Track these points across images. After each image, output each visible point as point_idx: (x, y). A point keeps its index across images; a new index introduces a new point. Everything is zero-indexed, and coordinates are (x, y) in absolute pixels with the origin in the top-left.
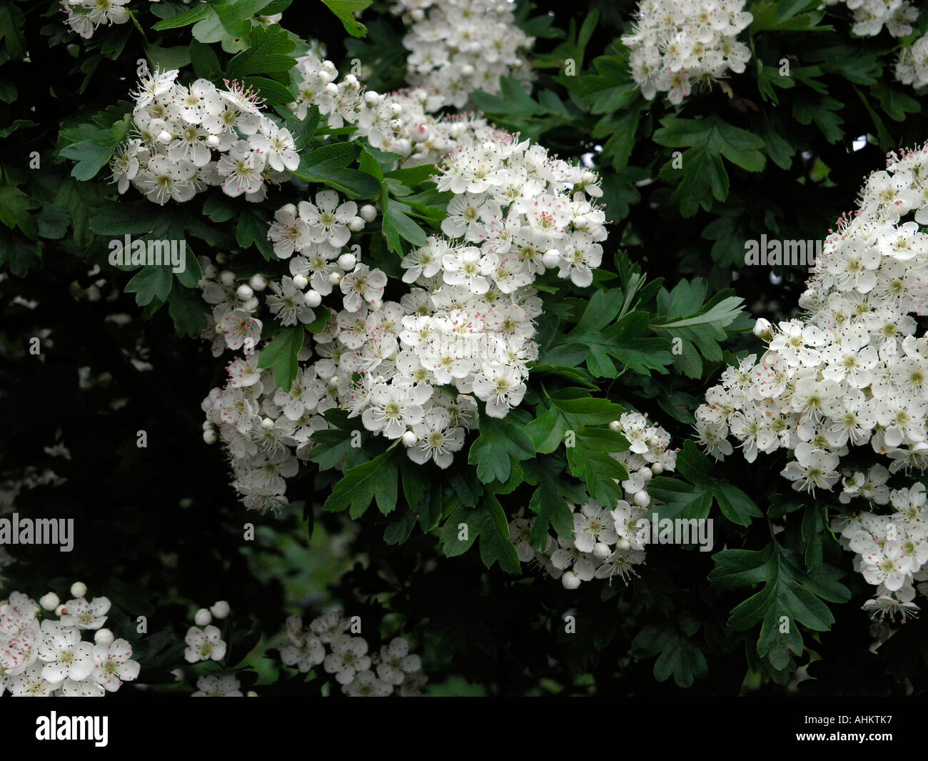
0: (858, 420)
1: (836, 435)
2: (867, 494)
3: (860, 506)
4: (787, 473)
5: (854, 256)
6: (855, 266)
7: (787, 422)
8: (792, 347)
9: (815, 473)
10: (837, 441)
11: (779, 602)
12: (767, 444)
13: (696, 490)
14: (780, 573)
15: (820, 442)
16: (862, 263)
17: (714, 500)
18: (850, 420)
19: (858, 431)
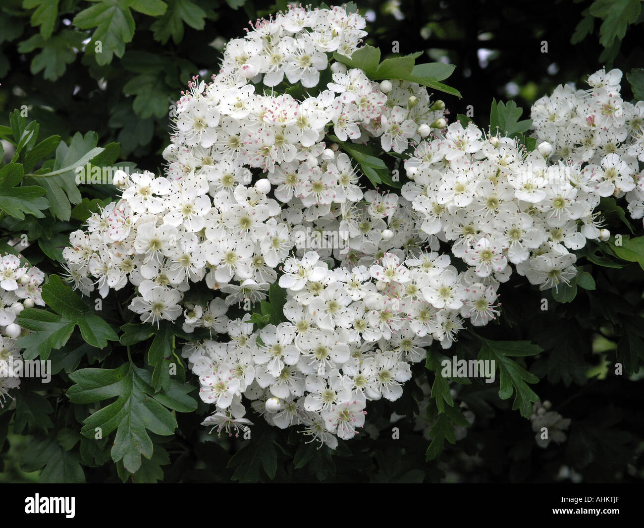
0: (192, 260)
1: (176, 272)
2: (207, 324)
3: (201, 334)
4: (133, 306)
5: (199, 115)
6: (199, 124)
7: (134, 263)
8: (140, 195)
9: (158, 306)
10: (177, 278)
11: (133, 414)
12: (116, 281)
13: (63, 320)
14: (134, 388)
15: (163, 279)
16: (206, 121)
17: (77, 328)
18: (186, 260)
19: (192, 269)
